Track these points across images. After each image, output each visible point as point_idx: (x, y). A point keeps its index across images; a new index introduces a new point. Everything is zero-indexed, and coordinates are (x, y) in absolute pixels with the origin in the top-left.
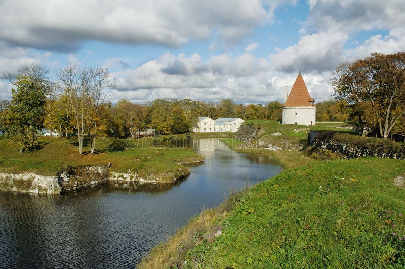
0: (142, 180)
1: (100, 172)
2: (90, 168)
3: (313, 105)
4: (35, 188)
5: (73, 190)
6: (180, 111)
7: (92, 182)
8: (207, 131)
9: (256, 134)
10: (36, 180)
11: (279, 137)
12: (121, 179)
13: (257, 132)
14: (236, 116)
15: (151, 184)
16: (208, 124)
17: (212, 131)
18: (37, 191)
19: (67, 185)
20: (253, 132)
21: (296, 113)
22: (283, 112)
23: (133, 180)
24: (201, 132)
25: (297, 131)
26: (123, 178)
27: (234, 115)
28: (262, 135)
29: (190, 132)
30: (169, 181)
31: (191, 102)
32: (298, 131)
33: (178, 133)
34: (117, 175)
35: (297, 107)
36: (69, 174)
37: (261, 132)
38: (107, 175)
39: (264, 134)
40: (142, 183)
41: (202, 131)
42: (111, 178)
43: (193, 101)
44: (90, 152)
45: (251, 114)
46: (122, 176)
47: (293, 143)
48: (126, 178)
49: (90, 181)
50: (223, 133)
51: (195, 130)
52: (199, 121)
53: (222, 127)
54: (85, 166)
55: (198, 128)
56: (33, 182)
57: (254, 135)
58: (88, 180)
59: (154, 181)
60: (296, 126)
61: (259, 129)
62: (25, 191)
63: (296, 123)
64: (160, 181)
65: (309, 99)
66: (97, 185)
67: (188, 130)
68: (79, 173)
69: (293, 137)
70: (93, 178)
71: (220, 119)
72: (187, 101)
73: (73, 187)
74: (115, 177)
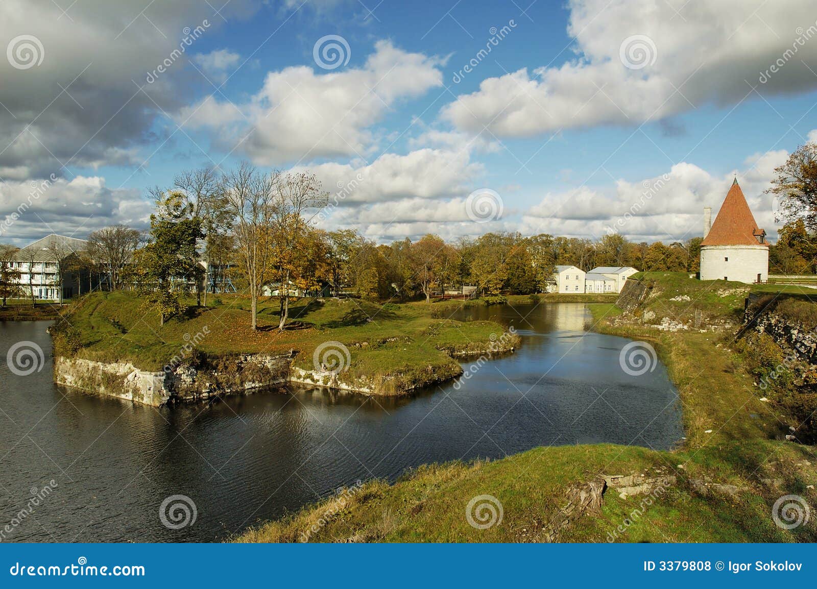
0: (344, 386)
1: (269, 366)
2: (249, 358)
3: (762, 243)
4: (128, 391)
5: (200, 400)
6: (522, 255)
7: (248, 385)
8: (572, 291)
9: (645, 298)
10: (130, 377)
11: (685, 304)
12: (308, 381)
13: (648, 294)
14: (632, 263)
15: (360, 394)
16: (572, 278)
17: (581, 291)
18: (130, 396)
19: (188, 391)
20: (641, 294)
21: (726, 259)
22: (702, 256)
23: (329, 384)
24: (560, 292)
25: (724, 294)
26: (313, 380)
27: (626, 263)
28: (654, 300)
29: (539, 292)
30: (392, 392)
31: (551, 239)
32: (727, 293)
33: (518, 294)
34: (303, 373)
35: (728, 247)
36: (197, 369)
37: (653, 295)
38: (286, 373)
39: (659, 297)
40: (344, 392)
41: (562, 290)
42: (294, 379)
43: (555, 237)
44: (279, 326)
45: (655, 261)
46: (310, 376)
47: (713, 317)
48: (318, 381)
49: (242, 383)
50: (600, 295)
51: (550, 289)
52: (557, 272)
53: (599, 283)
54: (237, 355)
55: (555, 284)
56: (126, 381)
57: (641, 298)
58: (238, 381)
59: (365, 390)
60: (725, 283)
61: (651, 288)
62: (114, 395)
63: (726, 278)
64: (376, 392)
65: (755, 230)
66: (260, 391)
67: (535, 288)
68: (220, 367)
69: (714, 306)
70: (250, 377)
71: (599, 269)
72: (544, 238)
73: (201, 393)
74: (299, 377)
